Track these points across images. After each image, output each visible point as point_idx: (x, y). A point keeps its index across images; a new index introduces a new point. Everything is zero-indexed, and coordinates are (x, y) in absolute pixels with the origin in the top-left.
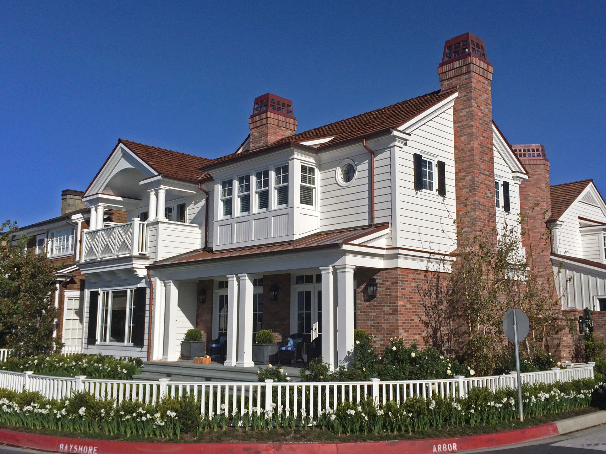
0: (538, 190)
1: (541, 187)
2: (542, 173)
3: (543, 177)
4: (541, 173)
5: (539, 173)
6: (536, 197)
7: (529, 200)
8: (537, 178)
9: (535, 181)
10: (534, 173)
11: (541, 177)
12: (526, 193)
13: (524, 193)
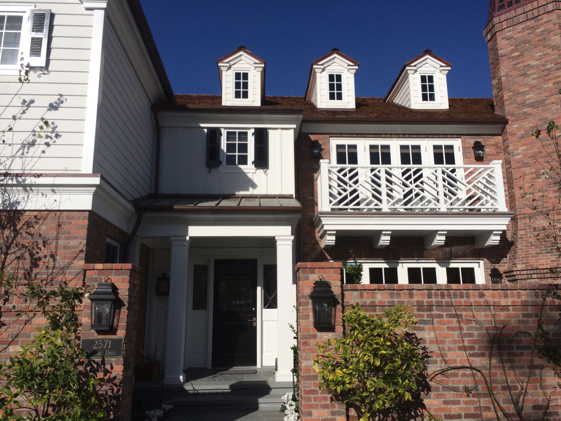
0: (546, 52)
1: (553, 44)
2: (552, 18)
3: (555, 24)
4: (549, 19)
5: (546, 20)
6: (543, 66)
7: (530, 75)
8: (542, 32)
9: (540, 38)
10: (537, 23)
11: (550, 26)
12: (524, 64)
13: (518, 66)
